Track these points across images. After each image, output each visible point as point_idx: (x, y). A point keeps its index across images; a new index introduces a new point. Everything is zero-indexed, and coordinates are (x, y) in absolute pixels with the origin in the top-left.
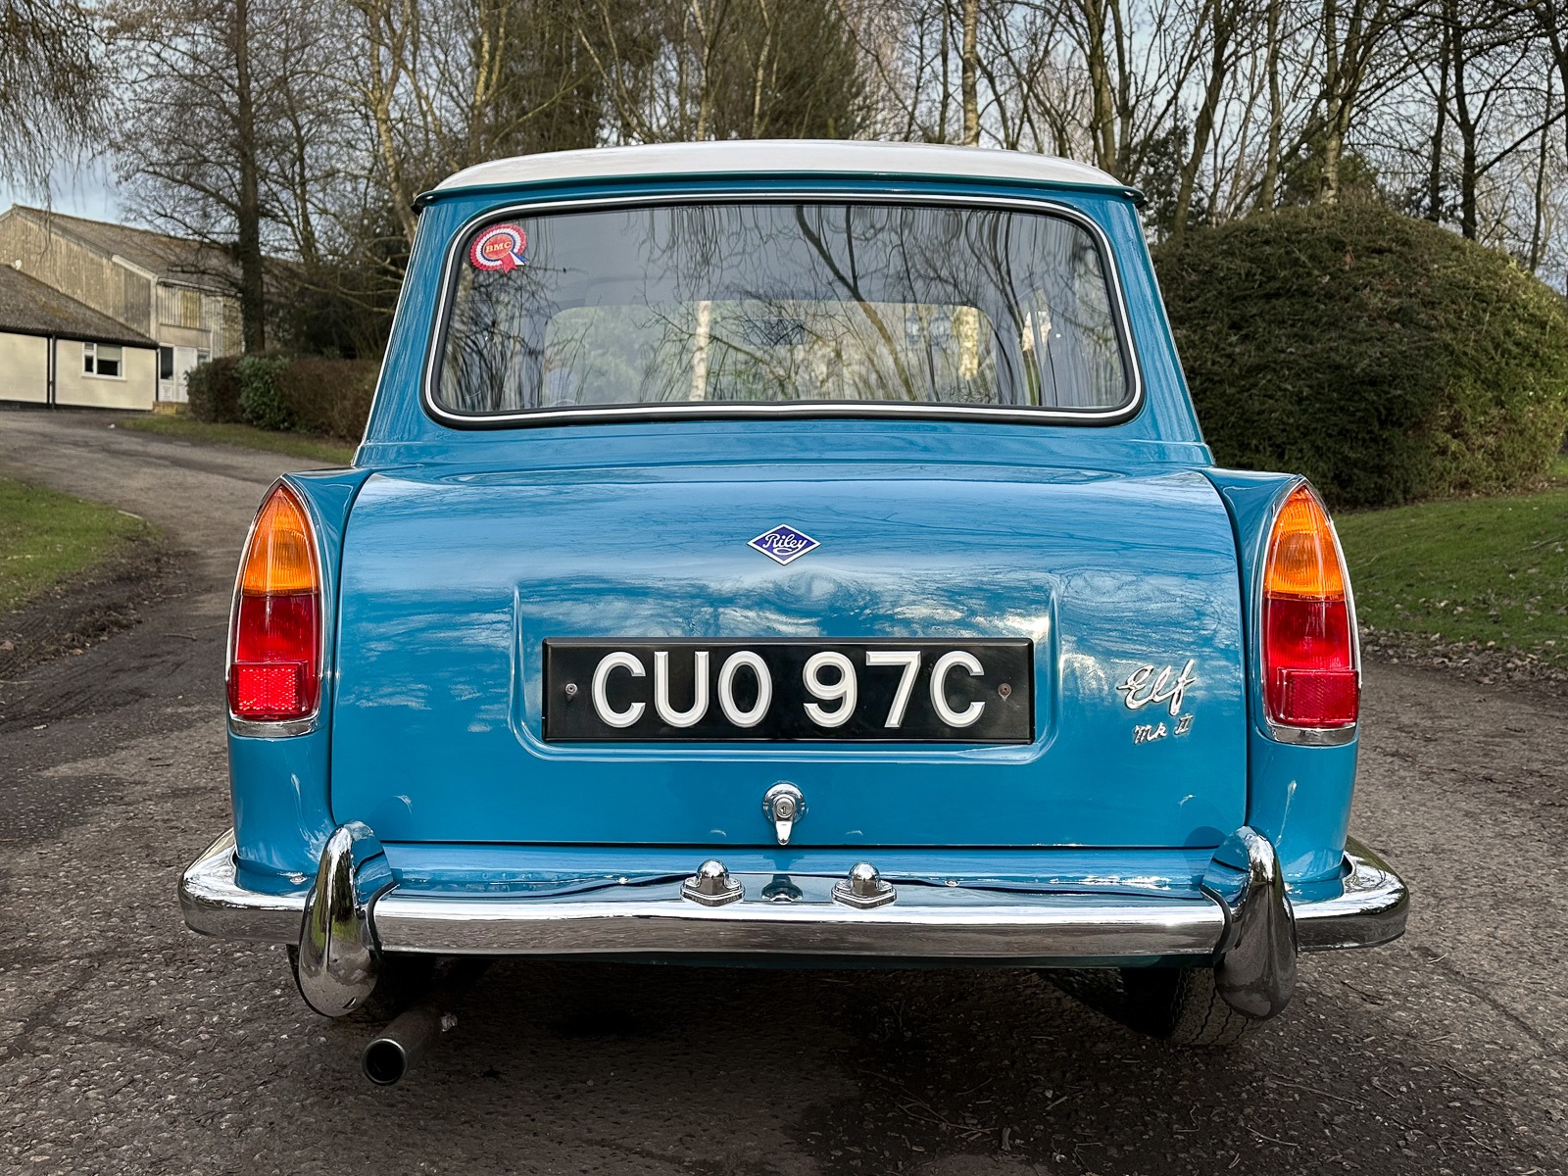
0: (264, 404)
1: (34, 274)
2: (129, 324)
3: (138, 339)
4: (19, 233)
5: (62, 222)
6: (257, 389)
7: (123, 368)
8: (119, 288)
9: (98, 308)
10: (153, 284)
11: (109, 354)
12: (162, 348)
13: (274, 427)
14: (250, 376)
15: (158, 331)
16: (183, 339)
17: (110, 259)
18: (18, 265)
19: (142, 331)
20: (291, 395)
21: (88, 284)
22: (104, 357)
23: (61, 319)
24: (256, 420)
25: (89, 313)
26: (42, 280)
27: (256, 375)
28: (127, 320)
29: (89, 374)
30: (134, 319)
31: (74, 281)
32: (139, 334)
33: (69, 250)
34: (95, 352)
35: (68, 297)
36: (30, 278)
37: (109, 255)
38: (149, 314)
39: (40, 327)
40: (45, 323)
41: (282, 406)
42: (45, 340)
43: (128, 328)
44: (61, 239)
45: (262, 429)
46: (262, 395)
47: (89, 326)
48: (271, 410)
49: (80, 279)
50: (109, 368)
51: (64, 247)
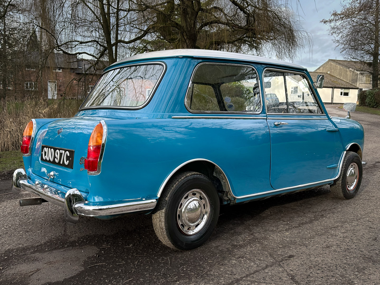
0: (371, 101)
1: (332, 74)
2: (352, 84)
3: (354, 87)
4: (329, 66)
5: (339, 62)
6: (369, 98)
7: (350, 94)
8: (351, 76)
9: (345, 81)
10: (358, 74)
11: (346, 91)
12: (360, 89)
13: (373, 107)
14: (368, 95)
15: (359, 85)
16: (365, 86)
17: (349, 69)
18: (329, 72)
19: (355, 85)
20: (377, 99)
21: (344, 75)
22: (345, 92)
23: (336, 84)
24: (369, 105)
25: (343, 82)
26: (334, 75)
27: (370, 94)
28: (352, 83)
29: (341, 96)
30: (353, 83)
31: (340, 75)
32: (354, 86)
33: (340, 68)
34: (343, 91)
35: (339, 79)
36: (331, 75)
37: (349, 68)
38: (357, 81)
39: (331, 86)
40: (332, 85)
41: (375, 102)
42: (332, 89)
43: (352, 85)
44: (338, 66)
45: (370, 107)
46: (371, 99)
47: (342, 85)
48: (373, 103)
49: (342, 74)
50: (346, 94)
51: (339, 68)
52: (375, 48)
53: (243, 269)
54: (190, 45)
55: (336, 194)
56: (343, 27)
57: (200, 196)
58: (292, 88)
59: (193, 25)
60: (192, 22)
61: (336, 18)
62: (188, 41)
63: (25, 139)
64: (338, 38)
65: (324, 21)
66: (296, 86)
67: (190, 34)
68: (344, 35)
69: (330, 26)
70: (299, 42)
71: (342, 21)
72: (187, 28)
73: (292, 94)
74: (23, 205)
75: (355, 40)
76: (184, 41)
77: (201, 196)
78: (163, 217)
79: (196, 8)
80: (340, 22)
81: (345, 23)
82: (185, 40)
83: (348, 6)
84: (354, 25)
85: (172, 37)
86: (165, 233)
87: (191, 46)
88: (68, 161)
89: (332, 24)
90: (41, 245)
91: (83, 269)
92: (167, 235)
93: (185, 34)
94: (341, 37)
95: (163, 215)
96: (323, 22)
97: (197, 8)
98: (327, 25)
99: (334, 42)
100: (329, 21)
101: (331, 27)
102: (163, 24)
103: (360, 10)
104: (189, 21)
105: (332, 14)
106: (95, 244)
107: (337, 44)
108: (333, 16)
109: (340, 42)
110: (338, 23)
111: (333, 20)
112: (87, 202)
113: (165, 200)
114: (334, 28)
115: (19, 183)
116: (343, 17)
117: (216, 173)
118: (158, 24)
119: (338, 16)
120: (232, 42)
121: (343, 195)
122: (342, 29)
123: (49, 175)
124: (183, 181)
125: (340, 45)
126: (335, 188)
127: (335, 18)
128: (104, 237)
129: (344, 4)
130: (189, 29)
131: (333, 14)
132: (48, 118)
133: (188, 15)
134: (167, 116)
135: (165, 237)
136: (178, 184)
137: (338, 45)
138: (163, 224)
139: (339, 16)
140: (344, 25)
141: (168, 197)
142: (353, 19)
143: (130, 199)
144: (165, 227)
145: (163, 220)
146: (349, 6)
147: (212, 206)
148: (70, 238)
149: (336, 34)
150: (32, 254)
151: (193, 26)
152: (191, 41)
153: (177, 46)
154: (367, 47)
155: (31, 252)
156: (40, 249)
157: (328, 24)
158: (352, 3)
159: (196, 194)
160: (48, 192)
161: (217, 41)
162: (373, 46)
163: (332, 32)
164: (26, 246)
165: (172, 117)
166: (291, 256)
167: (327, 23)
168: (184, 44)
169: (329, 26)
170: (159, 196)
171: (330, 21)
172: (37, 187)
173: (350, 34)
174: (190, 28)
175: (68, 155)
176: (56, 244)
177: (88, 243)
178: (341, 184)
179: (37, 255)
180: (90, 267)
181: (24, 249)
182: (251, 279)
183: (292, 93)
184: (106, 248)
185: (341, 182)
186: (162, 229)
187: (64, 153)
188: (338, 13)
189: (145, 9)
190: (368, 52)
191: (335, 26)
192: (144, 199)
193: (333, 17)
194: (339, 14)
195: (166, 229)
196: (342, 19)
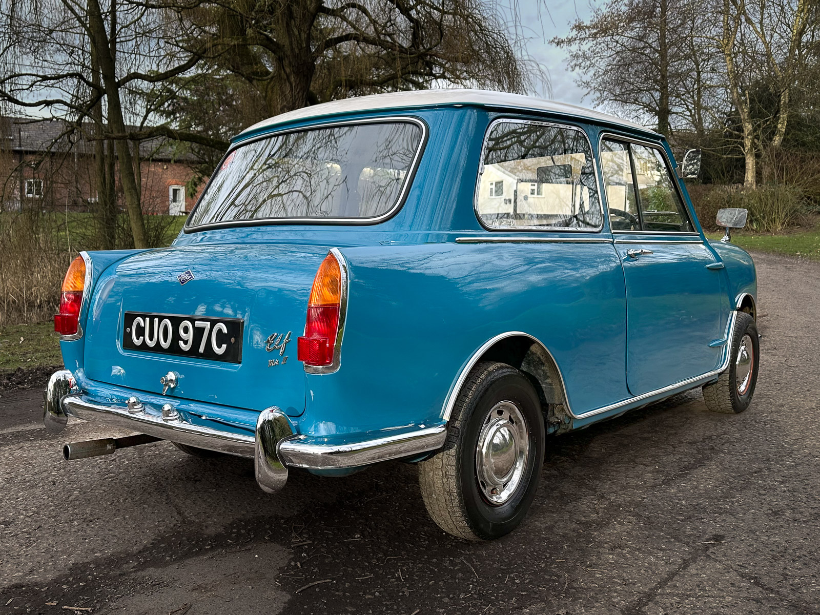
14: (652, 197)
52: (661, 99)
53: (642, 571)
54: (299, 88)
55: (717, 403)
56: (595, 54)
57: (510, 417)
58: (492, 184)
59: (304, 42)
60: (304, 36)
61: (581, 35)
62: (294, 78)
63: (66, 300)
64: (587, 78)
65: (556, 41)
66: (498, 180)
67: (298, 63)
68: (600, 70)
69: (570, 51)
70: (525, 84)
71: (595, 42)
72: (292, 50)
73: (492, 197)
74: (74, 457)
75: (620, 82)
76: (285, 77)
77: (512, 416)
78: (451, 466)
79: (311, 4)
80: (590, 44)
81: (600, 46)
82: (288, 77)
83: (605, 10)
84: (618, 49)
85: (255, 70)
86: (456, 503)
87: (301, 89)
88: (224, 346)
89: (574, 47)
90: (145, 549)
91: (290, 597)
92: (461, 508)
93: (286, 62)
94: (594, 74)
95: (453, 461)
96: (554, 44)
97: (313, 5)
98: (563, 49)
99: (579, 86)
100: (566, 40)
101: (571, 54)
102: (238, 39)
103: (631, 20)
104: (297, 33)
105: (572, 26)
106: (271, 538)
107: (586, 91)
108: (574, 30)
109: (592, 85)
110: (587, 46)
111: (575, 39)
112: (302, 437)
113: (454, 427)
114: (576, 56)
115: (63, 405)
116: (596, 34)
117: (529, 364)
118: (225, 39)
119: (584, 30)
120: (379, 84)
121: (730, 405)
122: (594, 57)
123: (166, 381)
124: (485, 381)
125: (593, 92)
126: (715, 390)
127: (579, 35)
128: (282, 521)
129: (596, 5)
130: (297, 51)
131: (576, 26)
132: (107, 248)
133: (295, 21)
134: (446, 238)
135: (454, 512)
136: (477, 389)
137: (589, 93)
138: (453, 482)
139: (587, 30)
140: (597, 50)
141: (459, 419)
142: (615, 37)
143: (394, 426)
144: (458, 488)
145: (452, 472)
146: (609, 10)
147: (531, 437)
148: (204, 528)
149: (582, 68)
150: (138, 571)
151: (305, 45)
152: (300, 79)
153: (268, 89)
154: (646, 98)
155: (134, 567)
156: (151, 557)
157: (565, 47)
158: (613, 5)
159: (503, 411)
160: (174, 420)
161: (349, 81)
162: (657, 95)
163: (573, 64)
164: (112, 555)
165: (457, 239)
166: (718, 538)
167: (562, 45)
168: (286, 85)
169: (566, 51)
170: (446, 418)
171: (570, 41)
172: (132, 410)
173: (611, 69)
174: (299, 50)
175: (225, 331)
176: (180, 544)
177: (252, 536)
178: (728, 382)
179: (151, 572)
180: (302, 591)
181: (113, 562)
182: (673, 591)
183: (491, 194)
184: (306, 545)
185: (728, 376)
186: (450, 493)
187: (209, 326)
188: (585, 24)
189: (196, 4)
190: (649, 108)
191: (579, 52)
192: (422, 426)
193: (575, 32)
194: (586, 27)
195: (459, 495)
196: (595, 36)
